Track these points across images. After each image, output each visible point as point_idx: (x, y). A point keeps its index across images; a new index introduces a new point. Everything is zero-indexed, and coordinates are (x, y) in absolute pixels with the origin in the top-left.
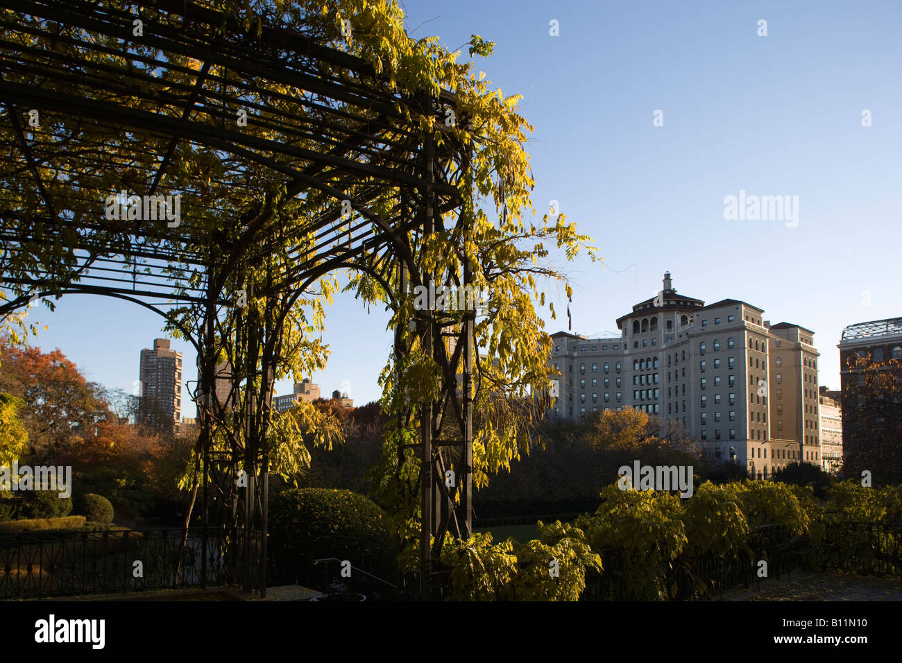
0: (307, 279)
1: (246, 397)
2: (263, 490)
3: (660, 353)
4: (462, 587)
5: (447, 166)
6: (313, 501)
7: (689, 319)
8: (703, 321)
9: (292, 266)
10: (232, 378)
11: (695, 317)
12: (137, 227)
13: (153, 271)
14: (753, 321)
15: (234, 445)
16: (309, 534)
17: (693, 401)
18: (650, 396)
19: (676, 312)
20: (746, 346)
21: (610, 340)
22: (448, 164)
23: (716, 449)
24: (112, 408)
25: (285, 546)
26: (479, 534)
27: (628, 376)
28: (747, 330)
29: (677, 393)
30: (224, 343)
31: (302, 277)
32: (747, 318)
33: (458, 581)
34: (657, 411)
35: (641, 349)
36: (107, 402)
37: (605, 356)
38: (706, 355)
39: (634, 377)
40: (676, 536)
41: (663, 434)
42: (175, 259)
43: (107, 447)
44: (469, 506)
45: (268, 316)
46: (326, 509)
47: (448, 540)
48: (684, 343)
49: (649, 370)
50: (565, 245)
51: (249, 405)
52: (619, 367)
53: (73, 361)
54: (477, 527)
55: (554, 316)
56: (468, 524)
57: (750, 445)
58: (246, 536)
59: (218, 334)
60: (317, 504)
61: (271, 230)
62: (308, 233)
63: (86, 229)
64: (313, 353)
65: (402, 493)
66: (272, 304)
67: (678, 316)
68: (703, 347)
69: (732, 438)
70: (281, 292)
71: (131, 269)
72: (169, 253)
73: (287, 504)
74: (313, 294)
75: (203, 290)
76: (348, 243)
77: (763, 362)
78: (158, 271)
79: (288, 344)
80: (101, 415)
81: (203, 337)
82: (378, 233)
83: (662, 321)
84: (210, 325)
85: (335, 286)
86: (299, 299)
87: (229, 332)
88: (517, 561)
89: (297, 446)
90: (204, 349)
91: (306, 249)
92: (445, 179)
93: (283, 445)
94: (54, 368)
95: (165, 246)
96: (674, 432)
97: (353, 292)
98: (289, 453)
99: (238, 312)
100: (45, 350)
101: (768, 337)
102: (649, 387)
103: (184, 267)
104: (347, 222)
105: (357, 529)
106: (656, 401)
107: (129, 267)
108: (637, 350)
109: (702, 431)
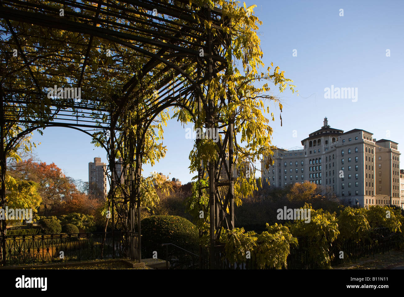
0: (154, 114)
1: (129, 172)
2: (138, 214)
3: (322, 156)
4: (230, 252)
5: (219, 49)
6: (162, 220)
7: (336, 139)
8: (343, 140)
9: (148, 108)
10: (123, 164)
11: (339, 138)
13: (85, 115)
14: (368, 139)
15: (125, 194)
16: (160, 235)
17: (338, 178)
18: (317, 176)
20: (364, 151)
21: (298, 150)
22: (219, 47)
23: (349, 200)
24: (77, 188)
26: (238, 228)
27: (307, 167)
28: (365, 143)
29: (330, 174)
30: (119, 148)
31: (152, 113)
32: (365, 138)
33: (228, 250)
34: (321, 183)
35: (313, 154)
36: (75, 185)
37: (296, 158)
38: (344, 156)
39: (310, 167)
40: (334, 231)
41: (324, 193)
42: (95, 110)
43: (75, 204)
44: (233, 215)
45: (138, 134)
46: (168, 224)
47: (223, 231)
48: (334, 151)
49: (317, 164)
50: (278, 84)
51: (131, 176)
52: (302, 163)
53: (60, 168)
54: (236, 227)
55: (273, 119)
56: (233, 223)
57: (366, 198)
58: (132, 235)
59: (116, 143)
60: (164, 222)
61: (137, 93)
62: (155, 92)
64: (159, 150)
66: (139, 128)
67: (331, 138)
68: (343, 152)
69: (357, 194)
70: (143, 121)
71: (76, 115)
72: (92, 106)
73: (150, 222)
74: (157, 121)
75: (108, 123)
76: (173, 94)
77: (372, 158)
78: (88, 115)
79: (147, 146)
80: (72, 191)
81: (109, 145)
82: (187, 87)
83: (323, 141)
84: (112, 140)
85: (168, 116)
86: (152, 124)
87: (121, 143)
88: (256, 240)
89: (153, 194)
90: (110, 151)
91: (154, 99)
92: (218, 54)
93: (147, 193)
94: (52, 171)
95: (90, 103)
96: (329, 193)
97: (176, 118)
98: (150, 197)
99: (125, 133)
100: (48, 163)
101: (375, 146)
102: (317, 172)
103: (99, 113)
104: (172, 84)
105: (182, 233)
106: (320, 179)
107: (75, 114)
108: (311, 155)
109: (342, 192)
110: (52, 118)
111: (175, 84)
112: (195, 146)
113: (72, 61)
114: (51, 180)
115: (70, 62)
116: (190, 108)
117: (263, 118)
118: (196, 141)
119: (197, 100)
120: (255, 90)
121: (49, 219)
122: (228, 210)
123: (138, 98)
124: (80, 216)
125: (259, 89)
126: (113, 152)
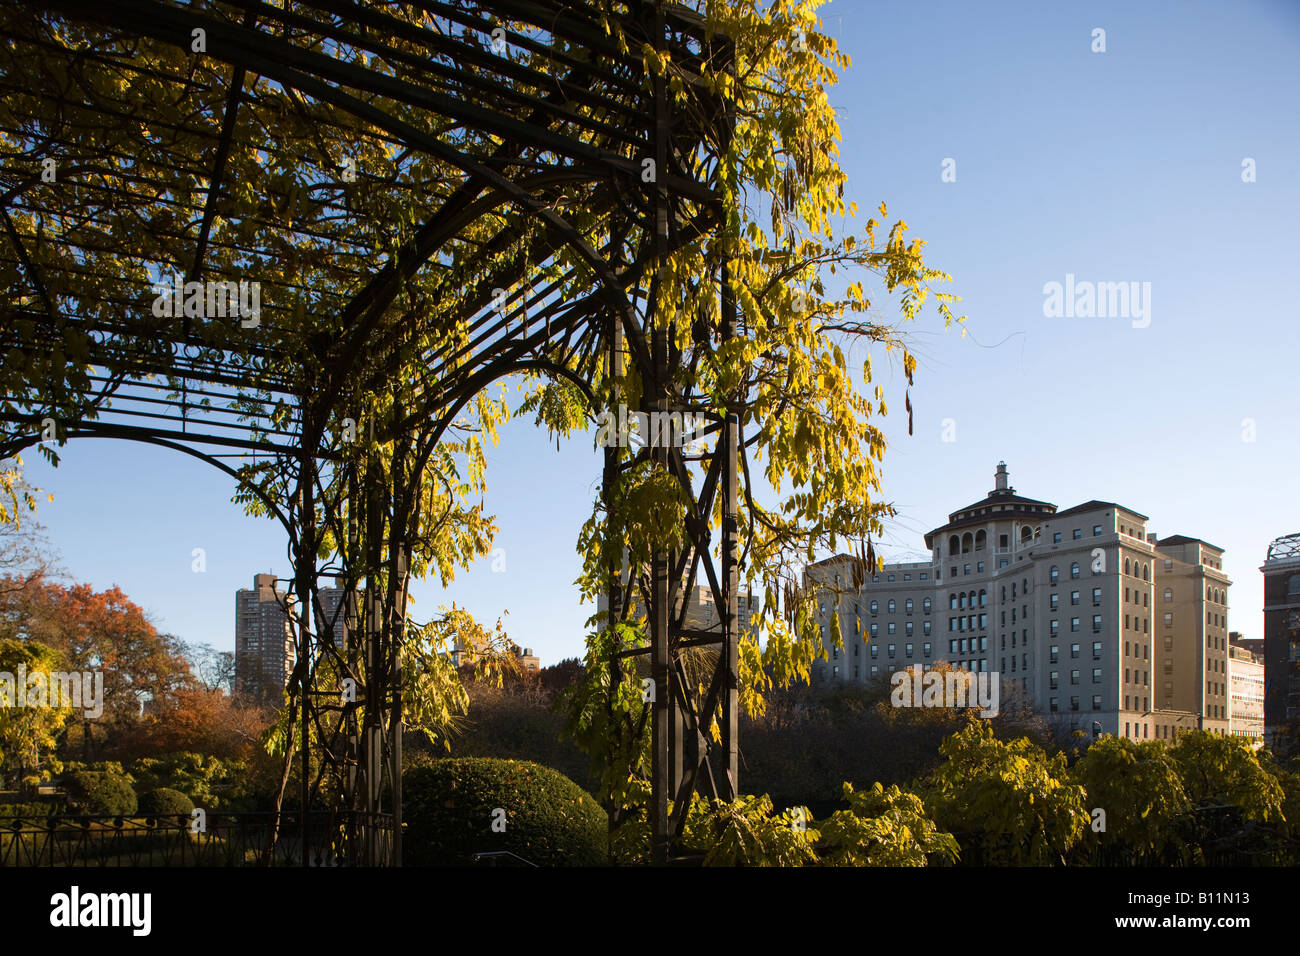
0: (454, 402)
1: (365, 606)
2: (394, 747)
3: (990, 584)
5: (691, 159)
6: (475, 775)
7: (1034, 532)
8: (1055, 535)
9: (432, 381)
10: (344, 576)
11: (1043, 528)
12: (186, 329)
13: (214, 402)
14: (1131, 533)
17: (1038, 653)
18: (974, 648)
19: (1014, 523)
20: (1120, 572)
21: (915, 565)
22: (692, 153)
23: (1072, 724)
24: (194, 671)
25: (433, 843)
26: (750, 797)
27: (942, 619)
28: (1122, 546)
29: (1014, 643)
30: (331, 521)
31: (448, 398)
32: (1122, 529)
34: (984, 668)
35: (961, 578)
36: (187, 661)
37: (908, 589)
38: (1058, 585)
39: (951, 619)
40: (1073, 813)
42: (249, 384)
43: (188, 725)
44: (734, 747)
45: (396, 472)
46: (497, 787)
47: (696, 806)
48: (1026, 568)
49: (972, 609)
50: (899, 288)
51: (370, 617)
52: (927, 604)
53: (138, 604)
54: (744, 791)
55: (882, 410)
56: (732, 776)
57: (1124, 718)
58: (370, 823)
59: (319, 506)
60: (483, 779)
61: (398, 329)
62: (458, 322)
63: (104, 333)
64: (469, 530)
65: (618, 731)
66: (402, 451)
67: (1018, 527)
68: (1055, 574)
69: (1096, 708)
70: (417, 428)
71: (179, 400)
72: (238, 373)
73: (436, 781)
74: (466, 428)
75: (295, 435)
76: (521, 329)
77: (1145, 595)
78: (224, 403)
79: (430, 516)
80: (179, 680)
81: (296, 511)
82: (572, 300)
83: (994, 536)
84: (308, 493)
85: (503, 411)
86: (446, 438)
87: (338, 501)
88: (817, 840)
89: (446, 680)
90: (299, 532)
91: (454, 350)
92: (690, 172)
93: (424, 677)
94: (112, 614)
95: (232, 361)
96: (1010, 700)
97: (532, 415)
98: (434, 692)
99: (352, 471)
100: (99, 588)
101: (1154, 558)
102: (972, 634)
103: (263, 397)
104: (520, 293)
105: (545, 818)
106: (982, 656)
107: (177, 395)
108: (956, 580)
109: (1051, 699)
110: (92, 408)
111: (531, 295)
112: (597, 505)
113: (162, 197)
114: (107, 643)
115: (156, 199)
116: (582, 375)
117: (851, 397)
118: (601, 489)
119: (610, 344)
120: (819, 307)
121: (96, 770)
122: (715, 728)
123: (398, 349)
124: (200, 762)
125: (833, 305)
126: (309, 533)
